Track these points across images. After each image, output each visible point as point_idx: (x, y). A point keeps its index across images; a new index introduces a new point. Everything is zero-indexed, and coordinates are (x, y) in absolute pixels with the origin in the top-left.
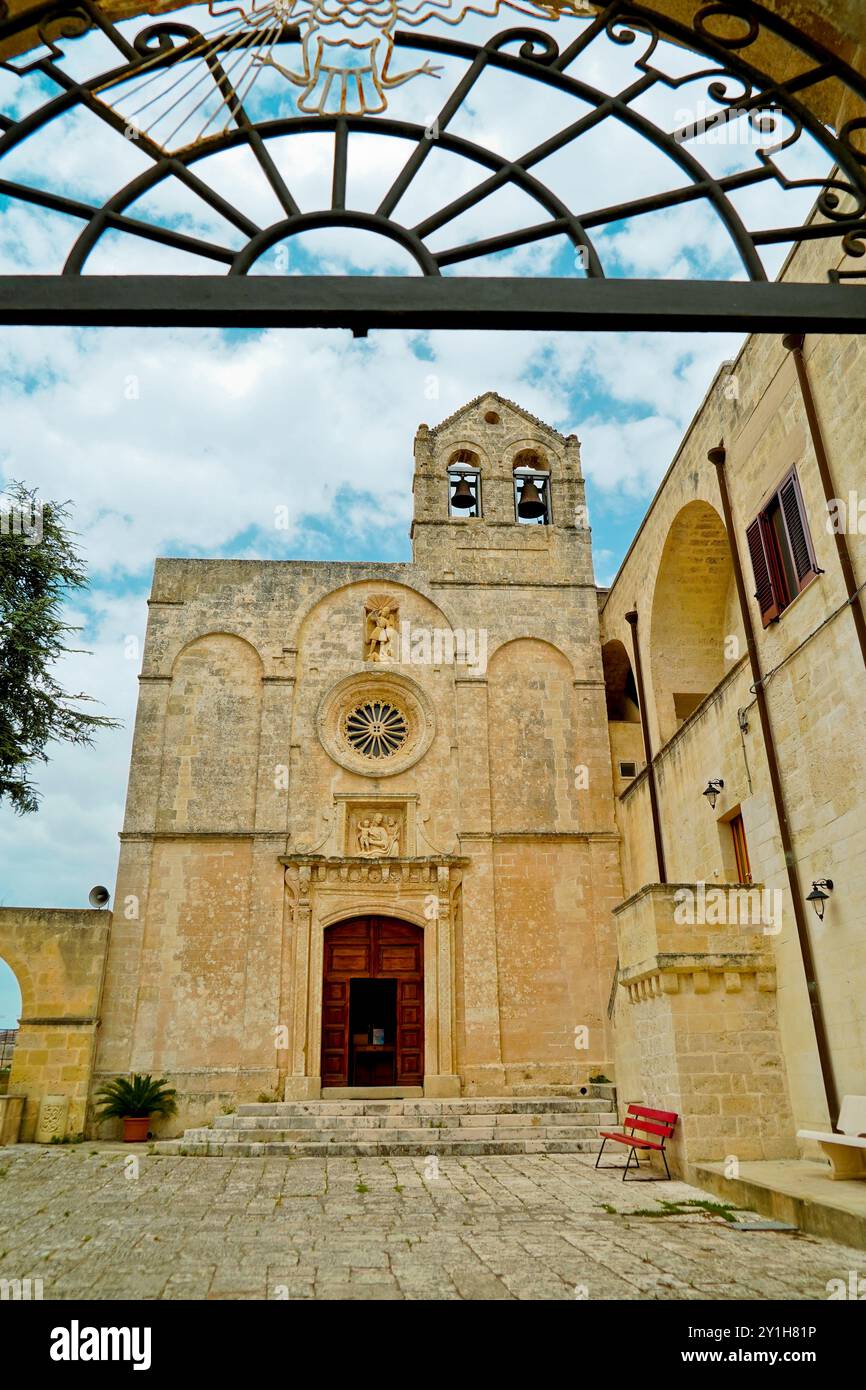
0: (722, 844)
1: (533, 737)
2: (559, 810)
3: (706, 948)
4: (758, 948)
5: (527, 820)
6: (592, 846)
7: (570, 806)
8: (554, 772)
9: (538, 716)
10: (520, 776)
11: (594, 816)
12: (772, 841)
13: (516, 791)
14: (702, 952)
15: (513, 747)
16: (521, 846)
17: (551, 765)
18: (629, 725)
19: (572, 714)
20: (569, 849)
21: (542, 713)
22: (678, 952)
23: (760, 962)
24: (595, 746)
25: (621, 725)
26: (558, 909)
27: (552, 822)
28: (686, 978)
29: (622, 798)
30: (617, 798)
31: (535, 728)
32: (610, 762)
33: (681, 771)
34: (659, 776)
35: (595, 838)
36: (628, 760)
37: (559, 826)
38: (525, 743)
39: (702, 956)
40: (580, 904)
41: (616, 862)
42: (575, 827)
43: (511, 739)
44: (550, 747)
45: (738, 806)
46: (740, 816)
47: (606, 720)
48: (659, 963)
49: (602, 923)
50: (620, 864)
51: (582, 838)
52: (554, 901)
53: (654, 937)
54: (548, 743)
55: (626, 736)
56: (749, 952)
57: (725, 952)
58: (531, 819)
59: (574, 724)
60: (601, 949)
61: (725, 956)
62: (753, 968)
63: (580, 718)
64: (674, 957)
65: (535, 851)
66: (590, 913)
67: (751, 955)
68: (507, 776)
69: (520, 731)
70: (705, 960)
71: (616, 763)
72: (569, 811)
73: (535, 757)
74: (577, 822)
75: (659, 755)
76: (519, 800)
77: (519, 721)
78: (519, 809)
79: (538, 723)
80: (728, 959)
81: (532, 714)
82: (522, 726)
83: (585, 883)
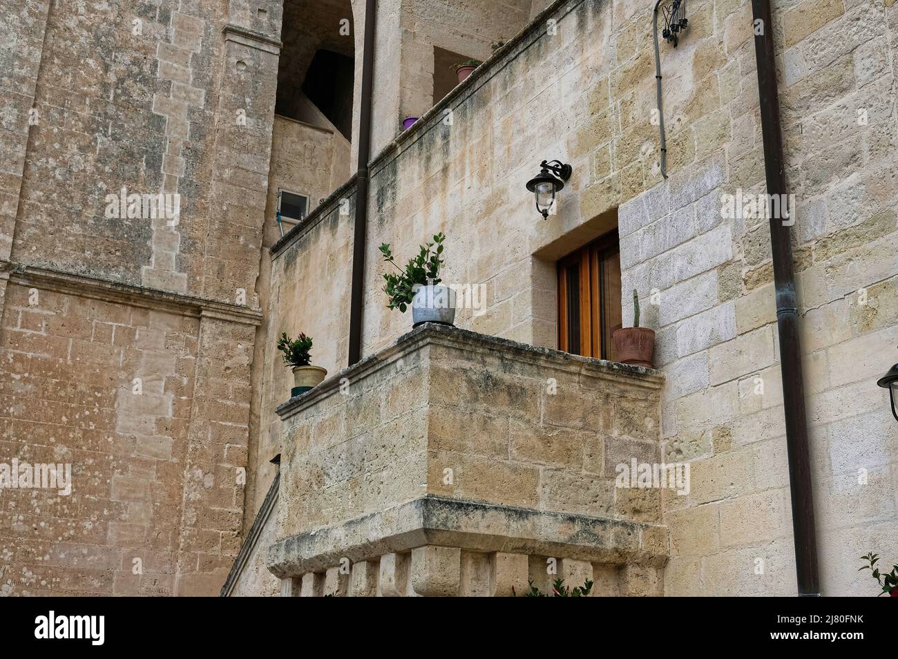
0: (535, 303)
1: (127, 105)
2: (154, 248)
3: (534, 497)
4: (636, 511)
5: (88, 254)
6: (207, 325)
7: (177, 245)
8: (157, 177)
9: (146, 68)
10: (90, 169)
11: (220, 272)
12: (713, 275)
13: (77, 195)
14: (524, 504)
15: (86, 113)
16: (67, 300)
17: (154, 164)
18: (308, 131)
19: (211, 83)
20: (160, 326)
21: (155, 64)
22: (473, 498)
23: (640, 542)
24: (245, 149)
25: (295, 127)
26: (118, 431)
27: (138, 267)
28: (476, 563)
29: (276, 249)
30: (267, 250)
31: (136, 90)
32: (265, 183)
33: (445, 170)
34: (382, 193)
35: (216, 310)
36: (296, 190)
37: (148, 277)
38: (111, 110)
39: (522, 514)
40: (162, 425)
41: (245, 360)
42: (180, 285)
43: (85, 95)
44: (159, 129)
45: (613, 213)
46: (615, 233)
47: (272, 108)
48: (426, 518)
49: (200, 467)
50: (252, 366)
51: (190, 309)
52: (113, 415)
53: (417, 455)
54: (157, 122)
55: (299, 148)
56: (618, 517)
57: (571, 512)
58: (97, 254)
59: (211, 100)
60: (190, 515)
61: (572, 519)
62: (621, 554)
63: (224, 93)
64: (461, 506)
65: (93, 314)
66: (181, 447)
67: (624, 524)
68: (64, 163)
69: (105, 86)
70: (528, 524)
71: (275, 189)
72: (173, 255)
73: (125, 142)
74: (185, 275)
75: (391, 150)
76: (79, 214)
77: (106, 68)
78: (76, 229)
79: (145, 81)
80: (577, 527)
81: (135, 62)
82: (112, 78)
83: (179, 390)
